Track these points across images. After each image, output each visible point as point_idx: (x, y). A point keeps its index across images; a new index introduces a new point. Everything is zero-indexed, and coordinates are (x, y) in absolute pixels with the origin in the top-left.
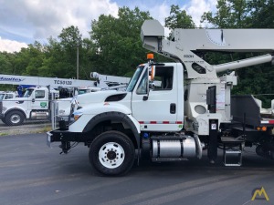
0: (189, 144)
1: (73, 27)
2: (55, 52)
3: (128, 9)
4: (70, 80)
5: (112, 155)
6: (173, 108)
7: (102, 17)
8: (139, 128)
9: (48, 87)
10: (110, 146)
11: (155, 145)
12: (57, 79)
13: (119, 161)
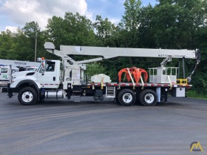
0: (60, 93)
1: (34, 22)
2: (20, 39)
3: (71, 14)
4: (25, 62)
5: (27, 97)
6: (54, 79)
7: (54, 18)
8: (40, 87)
9: (10, 66)
10: (27, 93)
11: (46, 94)
12: (16, 61)
13: (30, 99)
